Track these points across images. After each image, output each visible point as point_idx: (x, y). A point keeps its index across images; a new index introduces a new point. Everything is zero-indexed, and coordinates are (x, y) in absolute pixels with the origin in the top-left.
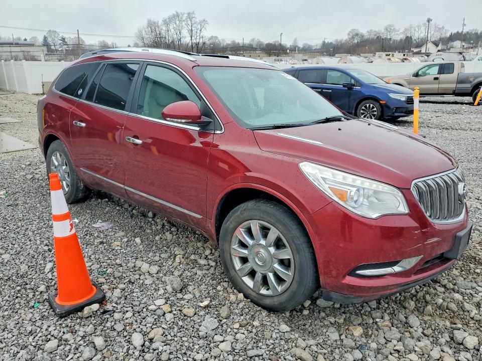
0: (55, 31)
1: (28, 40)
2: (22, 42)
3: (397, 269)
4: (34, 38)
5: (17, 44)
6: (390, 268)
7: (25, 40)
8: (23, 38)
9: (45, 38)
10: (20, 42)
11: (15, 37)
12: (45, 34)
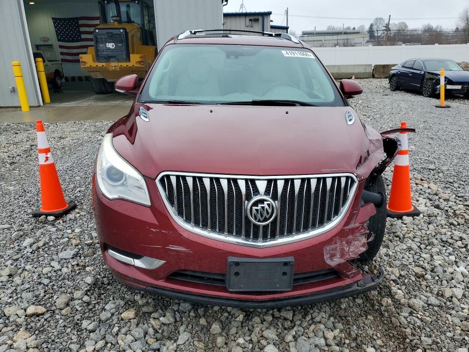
0: (382, 19)
1: (356, 29)
2: (351, 30)
3: (138, 263)
4: (362, 27)
5: (345, 33)
6: (132, 259)
7: (354, 29)
8: (352, 28)
9: (372, 25)
10: (348, 31)
11: (345, 27)
12: (372, 22)
